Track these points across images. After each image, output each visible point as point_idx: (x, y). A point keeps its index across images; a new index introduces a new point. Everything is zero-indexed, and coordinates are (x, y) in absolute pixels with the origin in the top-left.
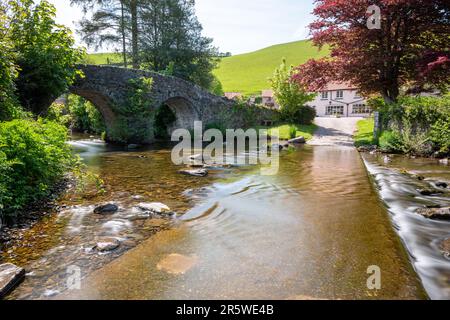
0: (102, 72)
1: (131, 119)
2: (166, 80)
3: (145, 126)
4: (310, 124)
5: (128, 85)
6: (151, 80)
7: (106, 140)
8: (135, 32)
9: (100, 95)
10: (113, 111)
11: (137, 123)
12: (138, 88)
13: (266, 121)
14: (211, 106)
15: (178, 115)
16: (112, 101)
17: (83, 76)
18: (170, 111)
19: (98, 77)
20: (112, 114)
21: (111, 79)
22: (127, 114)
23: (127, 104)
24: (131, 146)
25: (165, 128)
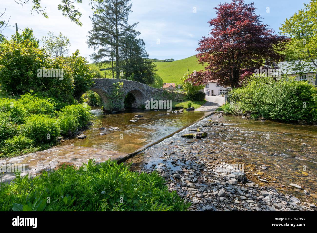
0: (102, 81)
1: (113, 100)
2: (130, 83)
3: (120, 103)
4: (203, 100)
5: (113, 86)
6: (122, 83)
7: (104, 109)
8: (118, 57)
9: (101, 90)
10: (106, 97)
11: (117, 102)
12: (117, 87)
13: (179, 100)
14: (151, 93)
15: (136, 98)
16: (106, 93)
17: (94, 83)
18: (133, 96)
19: (100, 83)
20: (106, 98)
21: (106, 84)
22: (112, 99)
23: (112, 94)
24: (113, 112)
25: (131, 104)
